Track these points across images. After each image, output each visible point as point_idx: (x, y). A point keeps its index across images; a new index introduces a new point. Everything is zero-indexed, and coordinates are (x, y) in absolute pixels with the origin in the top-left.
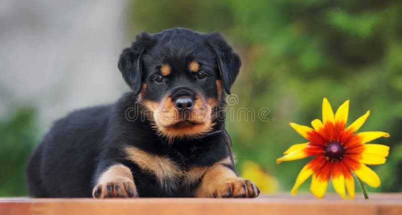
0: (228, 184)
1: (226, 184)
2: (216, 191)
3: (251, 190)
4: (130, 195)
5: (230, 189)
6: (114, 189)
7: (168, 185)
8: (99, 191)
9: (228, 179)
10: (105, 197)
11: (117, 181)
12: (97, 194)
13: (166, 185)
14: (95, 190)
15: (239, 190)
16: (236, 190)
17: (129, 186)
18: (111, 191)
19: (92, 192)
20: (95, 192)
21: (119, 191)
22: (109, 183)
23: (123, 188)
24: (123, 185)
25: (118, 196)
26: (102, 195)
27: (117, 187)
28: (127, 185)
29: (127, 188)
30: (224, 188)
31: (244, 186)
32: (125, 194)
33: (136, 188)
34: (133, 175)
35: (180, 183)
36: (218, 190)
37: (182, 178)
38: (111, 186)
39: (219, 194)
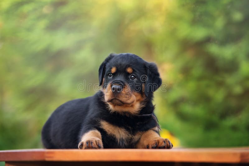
0: (156, 140)
1: (155, 140)
2: (149, 144)
3: (168, 144)
4: (99, 147)
5: (157, 143)
6: (90, 144)
7: (122, 142)
8: (82, 145)
9: (156, 138)
10: (85, 148)
11: (92, 140)
12: (81, 147)
13: (121, 142)
14: (79, 144)
15: (161, 144)
16: (160, 144)
17: (98, 142)
18: (89, 144)
19: (78, 146)
20: (80, 146)
21: (93, 144)
22: (87, 141)
23: (95, 143)
24: (95, 142)
25: (92, 148)
26: (84, 147)
27: (92, 143)
28: (97, 142)
29: (97, 144)
30: (153, 142)
31: (164, 142)
32: (96, 146)
33: (103, 143)
34: (102, 137)
35: (130, 142)
36: (150, 144)
37: (131, 139)
38: (88, 142)
39: (150, 146)
